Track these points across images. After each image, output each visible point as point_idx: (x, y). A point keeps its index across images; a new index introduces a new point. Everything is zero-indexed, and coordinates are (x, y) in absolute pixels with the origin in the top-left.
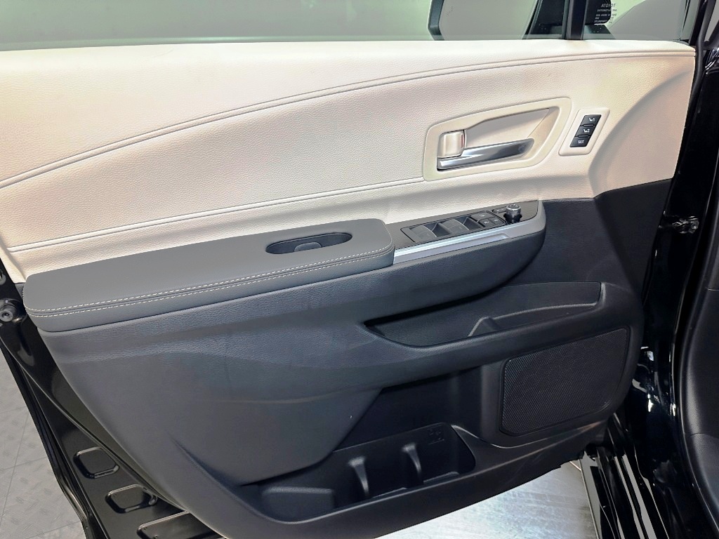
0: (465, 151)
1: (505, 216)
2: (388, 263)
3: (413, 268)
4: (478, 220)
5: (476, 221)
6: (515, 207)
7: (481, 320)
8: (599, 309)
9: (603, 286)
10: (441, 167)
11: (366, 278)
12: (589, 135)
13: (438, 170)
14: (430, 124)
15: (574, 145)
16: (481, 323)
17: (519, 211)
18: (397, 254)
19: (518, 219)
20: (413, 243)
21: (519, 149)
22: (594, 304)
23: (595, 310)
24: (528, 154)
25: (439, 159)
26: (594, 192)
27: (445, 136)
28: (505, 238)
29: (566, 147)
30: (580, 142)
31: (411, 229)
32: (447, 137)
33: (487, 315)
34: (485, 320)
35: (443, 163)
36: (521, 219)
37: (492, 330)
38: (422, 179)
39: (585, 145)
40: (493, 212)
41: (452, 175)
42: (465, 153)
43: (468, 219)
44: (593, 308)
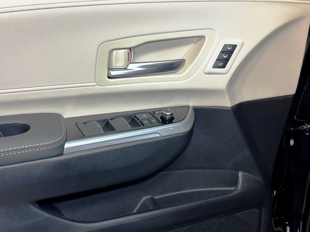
0: (130, 65)
1: (161, 118)
2: (58, 153)
3: (80, 158)
4: (140, 120)
5: (139, 120)
6: (168, 112)
7: (144, 198)
8: (236, 193)
9: (240, 174)
10: (111, 75)
11: (38, 165)
12: (227, 60)
13: (109, 77)
14: (102, 42)
15: (215, 66)
16: (144, 201)
17: (172, 114)
18: (67, 145)
19: (171, 121)
20: (83, 136)
21: (173, 66)
22: (233, 188)
23: (234, 194)
24: (181, 71)
25: (110, 69)
26: (231, 102)
27: (115, 51)
28: (158, 135)
29: (209, 68)
30: (220, 64)
31: (84, 123)
32: (116, 52)
33: (149, 194)
34: (148, 199)
35: (113, 73)
36: (173, 121)
37: (152, 208)
38: (95, 84)
39: (224, 67)
40: (152, 113)
41: (120, 83)
42: (131, 66)
43: (133, 118)
44: (233, 191)
